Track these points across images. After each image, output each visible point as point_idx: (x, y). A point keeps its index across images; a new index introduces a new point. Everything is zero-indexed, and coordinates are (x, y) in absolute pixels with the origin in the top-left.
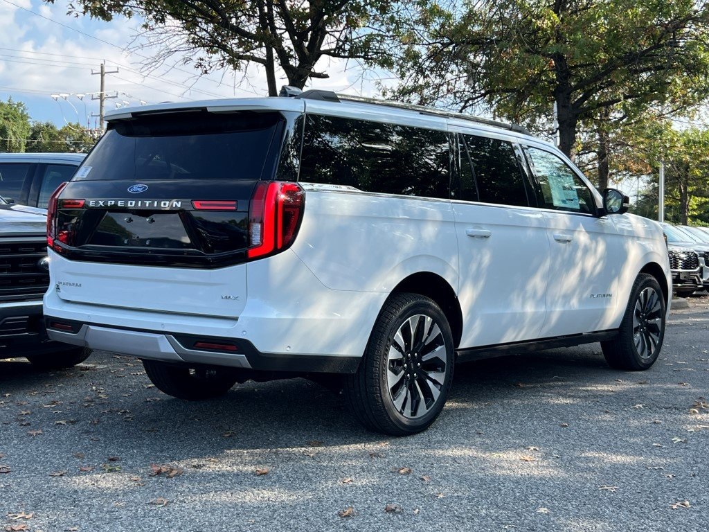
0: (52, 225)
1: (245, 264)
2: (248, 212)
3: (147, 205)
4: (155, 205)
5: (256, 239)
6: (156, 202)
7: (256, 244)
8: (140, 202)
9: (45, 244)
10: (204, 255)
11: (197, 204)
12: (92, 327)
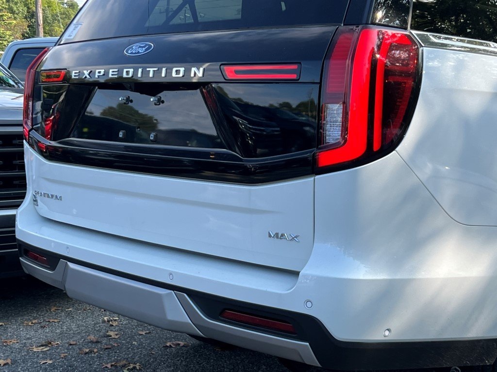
0: (28, 108)
1: (312, 179)
2: (320, 83)
3: (151, 75)
4: (163, 75)
5: (333, 133)
6: (164, 70)
7: (332, 142)
8: (140, 70)
9: (20, 137)
10: (241, 160)
11: (230, 71)
12: (71, 265)
